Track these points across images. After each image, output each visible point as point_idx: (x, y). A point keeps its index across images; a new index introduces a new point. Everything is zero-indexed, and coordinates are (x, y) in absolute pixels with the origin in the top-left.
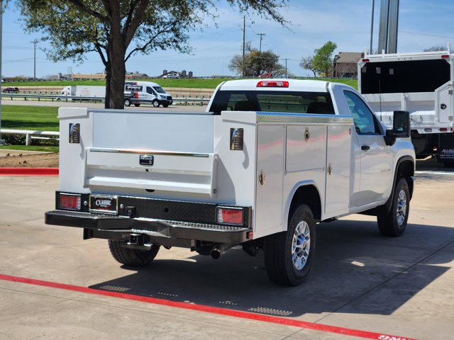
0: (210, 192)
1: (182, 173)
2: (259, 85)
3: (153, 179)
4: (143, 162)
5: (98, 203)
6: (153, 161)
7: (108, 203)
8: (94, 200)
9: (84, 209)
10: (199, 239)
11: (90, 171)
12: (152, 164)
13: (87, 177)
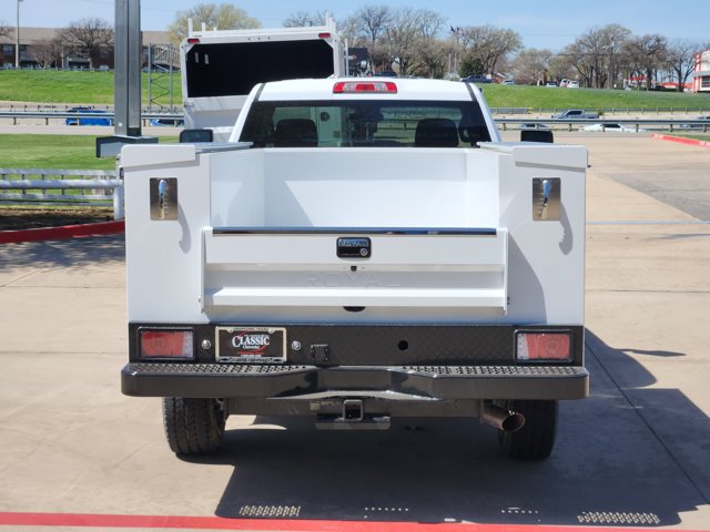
0: (504, 304)
1: (438, 269)
2: (338, 89)
3: (367, 285)
4: (343, 252)
5: (237, 342)
6: (369, 249)
7: (263, 341)
8: (225, 337)
9: (202, 356)
10: (489, 397)
11: (214, 277)
12: (368, 255)
13: (209, 290)
